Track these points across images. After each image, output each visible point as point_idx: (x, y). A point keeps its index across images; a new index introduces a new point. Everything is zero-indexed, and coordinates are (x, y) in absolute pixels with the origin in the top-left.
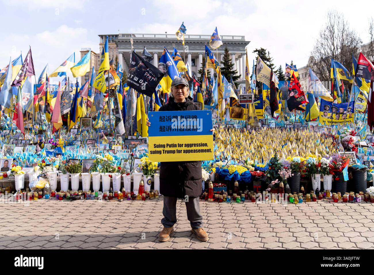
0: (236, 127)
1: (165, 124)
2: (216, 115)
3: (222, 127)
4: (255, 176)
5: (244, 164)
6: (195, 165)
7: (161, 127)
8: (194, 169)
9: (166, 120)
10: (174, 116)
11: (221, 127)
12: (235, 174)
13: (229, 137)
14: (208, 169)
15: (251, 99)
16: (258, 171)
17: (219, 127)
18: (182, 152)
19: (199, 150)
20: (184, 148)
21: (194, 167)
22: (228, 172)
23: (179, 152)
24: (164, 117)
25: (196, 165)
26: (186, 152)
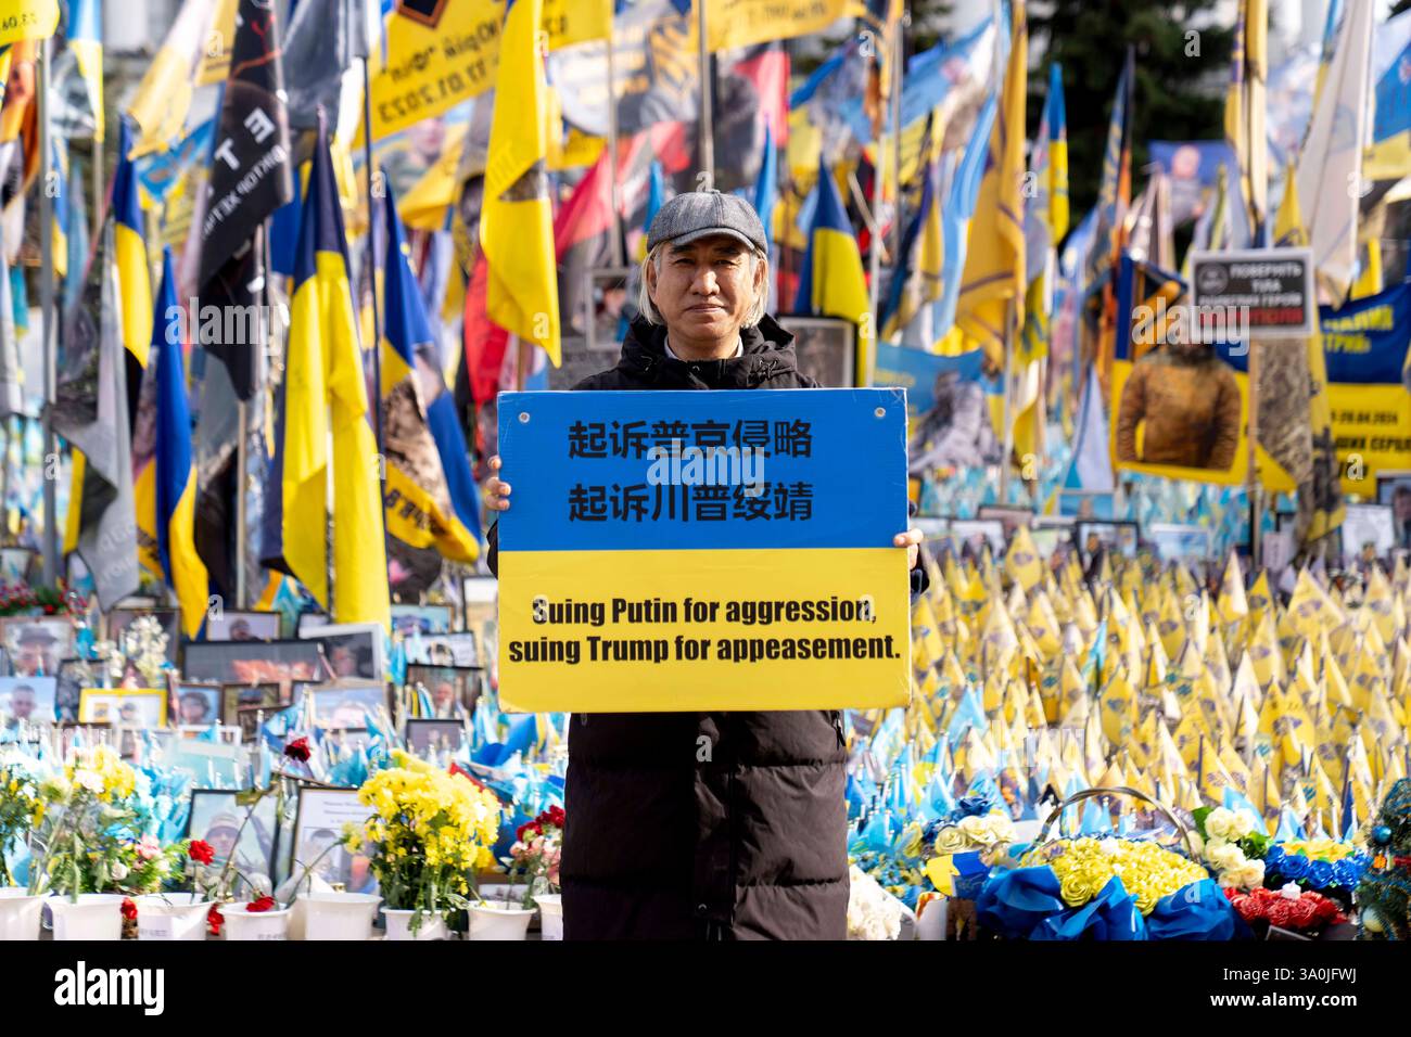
0: (1169, 549)
1: (606, 472)
2: (986, 437)
3: (1038, 544)
4: (1262, 921)
5: (1182, 833)
6: (807, 785)
7: (579, 491)
8: (797, 806)
9: (609, 450)
10: (663, 424)
11: (1024, 539)
12: (1104, 910)
13: (1085, 635)
14: (898, 871)
15: (1295, 299)
16: (1291, 890)
17: (1009, 541)
18: (713, 650)
19: (819, 643)
20: (721, 629)
21: (795, 792)
22: (1055, 892)
23: (692, 650)
24: (602, 427)
25: (813, 782)
26: (732, 651)
